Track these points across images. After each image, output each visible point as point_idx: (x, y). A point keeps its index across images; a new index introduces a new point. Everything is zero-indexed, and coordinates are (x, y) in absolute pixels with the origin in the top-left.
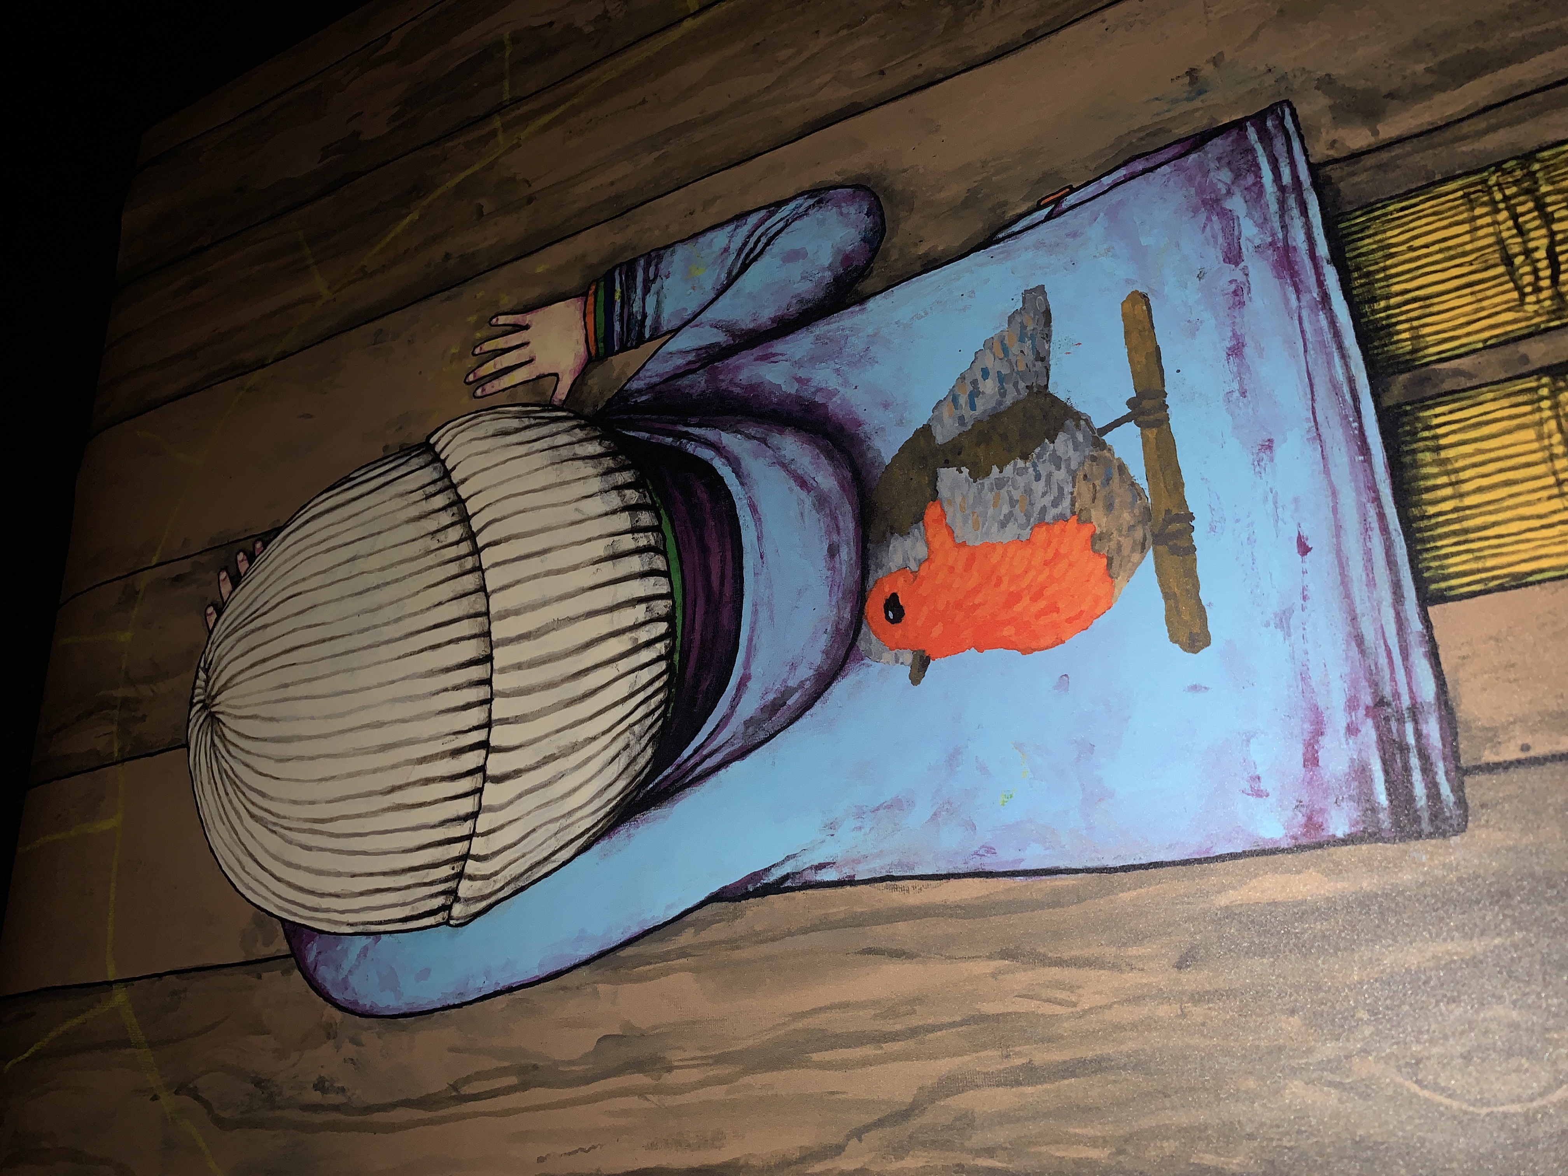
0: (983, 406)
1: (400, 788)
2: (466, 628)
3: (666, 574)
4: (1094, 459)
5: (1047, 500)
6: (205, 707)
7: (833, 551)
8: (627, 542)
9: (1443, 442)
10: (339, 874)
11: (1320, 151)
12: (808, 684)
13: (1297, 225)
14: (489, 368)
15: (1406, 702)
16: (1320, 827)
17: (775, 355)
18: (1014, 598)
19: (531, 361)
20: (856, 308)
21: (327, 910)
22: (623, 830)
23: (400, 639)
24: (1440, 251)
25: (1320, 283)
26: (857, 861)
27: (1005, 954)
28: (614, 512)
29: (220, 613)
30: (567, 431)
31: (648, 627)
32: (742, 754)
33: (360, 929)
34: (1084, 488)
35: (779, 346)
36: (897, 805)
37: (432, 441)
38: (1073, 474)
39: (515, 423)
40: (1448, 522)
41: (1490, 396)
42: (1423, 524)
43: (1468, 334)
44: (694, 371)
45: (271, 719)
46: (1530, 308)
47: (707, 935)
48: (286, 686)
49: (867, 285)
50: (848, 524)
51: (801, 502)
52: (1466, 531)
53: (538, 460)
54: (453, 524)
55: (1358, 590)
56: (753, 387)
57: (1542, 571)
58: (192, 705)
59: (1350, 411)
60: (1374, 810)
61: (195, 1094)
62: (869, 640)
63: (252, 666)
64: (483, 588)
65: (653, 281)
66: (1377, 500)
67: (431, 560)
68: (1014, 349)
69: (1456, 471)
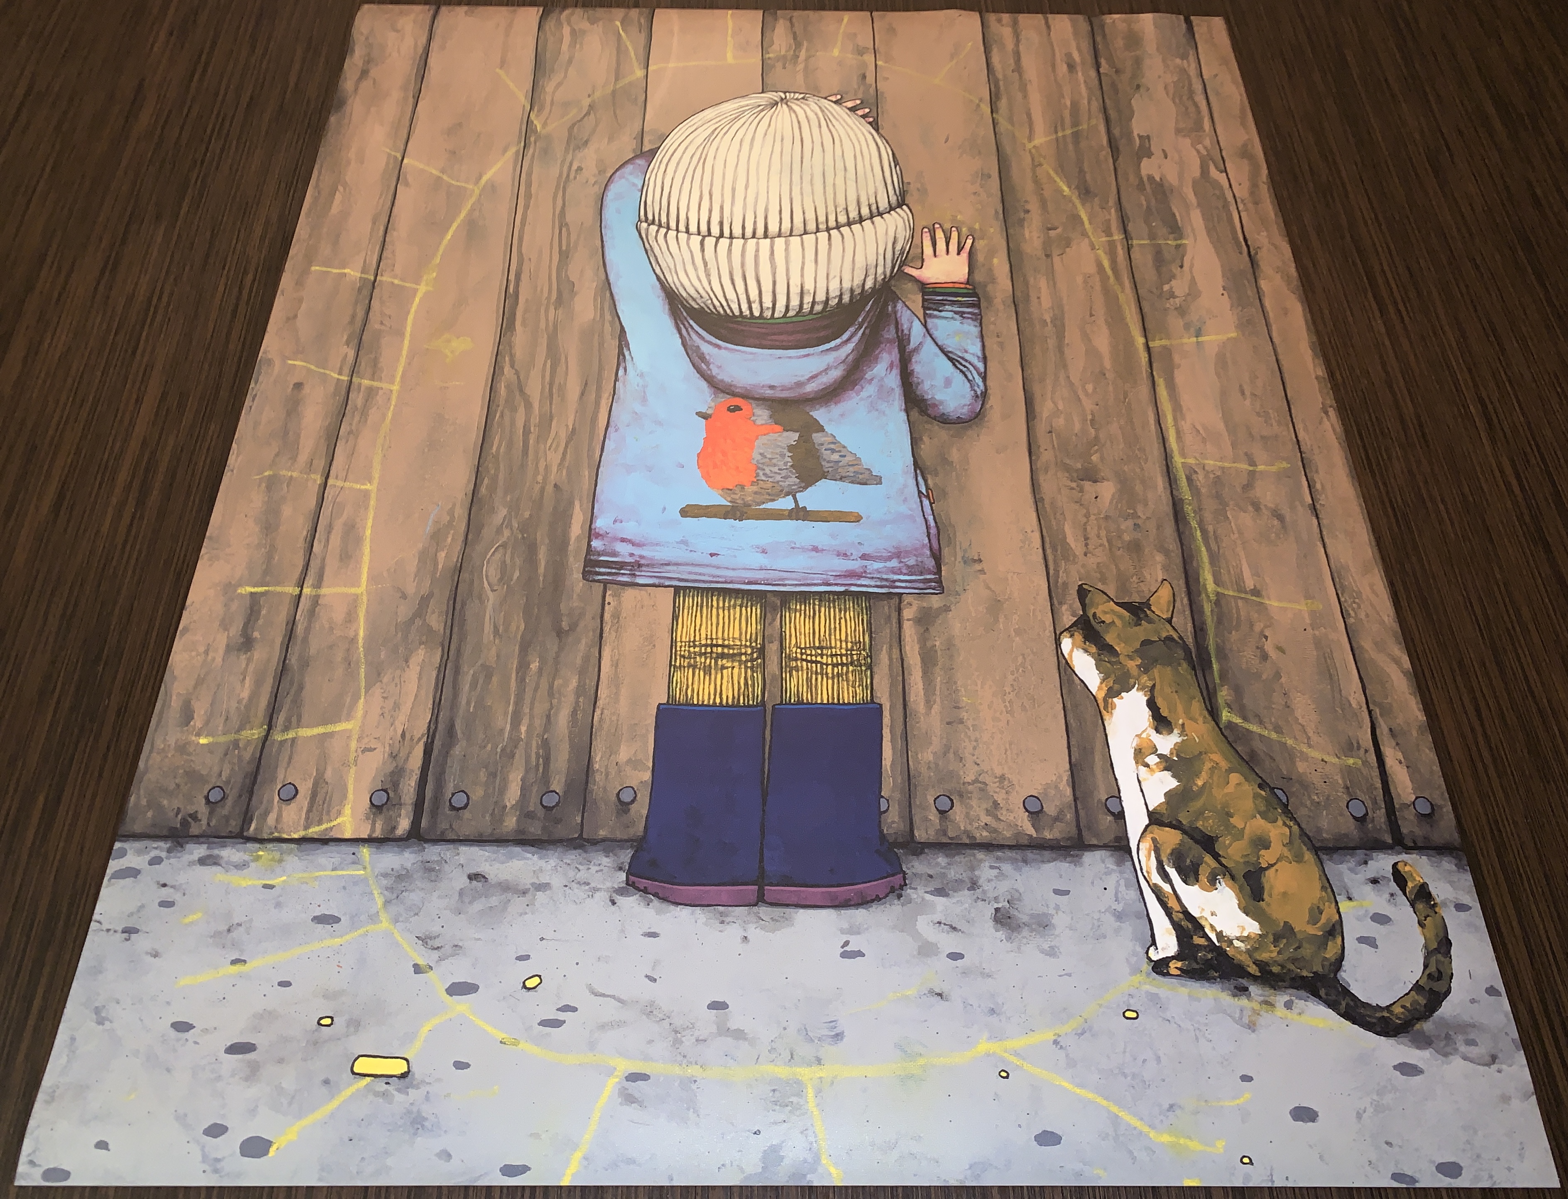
0: (826, 454)
1: (711, 198)
2: (786, 225)
3: (784, 316)
4: (782, 491)
5: (767, 471)
6: (782, 99)
7: (772, 387)
8: (808, 299)
9: (744, 609)
10: (675, 172)
11: (907, 599)
12: (709, 372)
13: (873, 583)
14: (940, 235)
15: (637, 573)
16: (596, 538)
17: (891, 370)
18: (724, 454)
19: (935, 255)
20: (903, 407)
21: (659, 167)
22: (662, 294)
23: (791, 194)
24: (835, 628)
25: (836, 584)
26: (624, 383)
27: (574, 429)
28: (827, 293)
29: (835, 102)
30: (884, 273)
31: (759, 308)
32: (684, 344)
33: (646, 182)
34: (769, 485)
35: (896, 372)
36: (644, 400)
37: (904, 207)
38: (778, 482)
39: (898, 247)
40: (707, 603)
41: (759, 627)
42: (710, 595)
43: (790, 627)
44: (897, 332)
45: (766, 134)
46: (794, 650)
47: (607, 326)
48: (782, 140)
49: (915, 413)
50: (785, 394)
51: (803, 376)
52: (702, 607)
53: (872, 260)
54: (848, 218)
55: (690, 569)
56: (876, 360)
57: (677, 624)
58: (785, 93)
59: (770, 582)
60: (599, 555)
61: (588, 113)
62: (723, 398)
63: (799, 122)
64: (806, 233)
65: (961, 316)
66: (726, 582)
67: (831, 208)
68: (851, 469)
69: (729, 610)
